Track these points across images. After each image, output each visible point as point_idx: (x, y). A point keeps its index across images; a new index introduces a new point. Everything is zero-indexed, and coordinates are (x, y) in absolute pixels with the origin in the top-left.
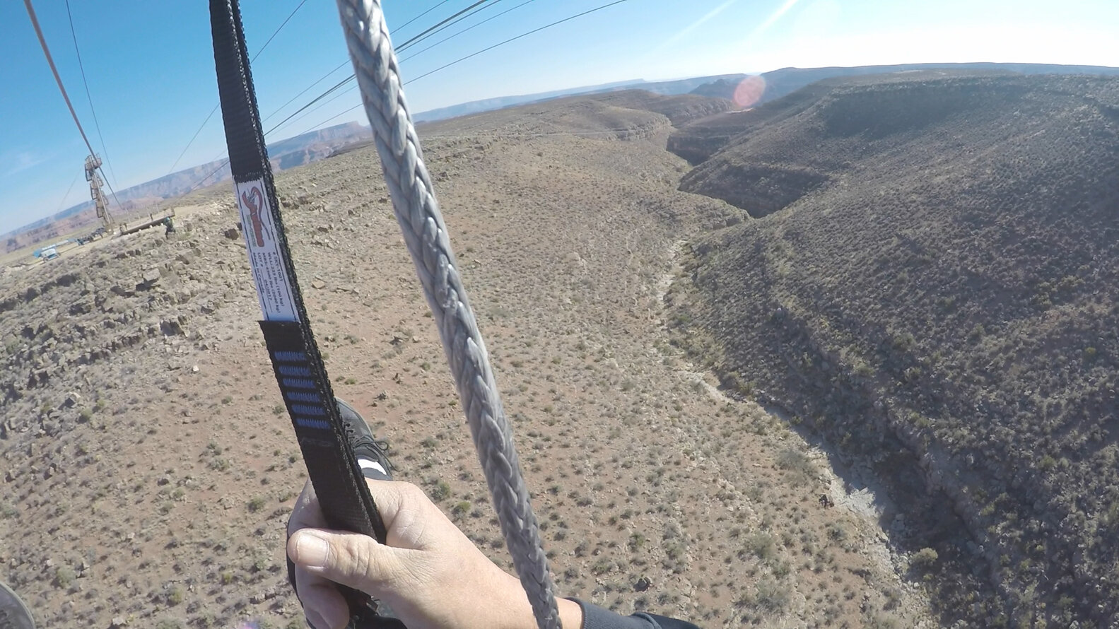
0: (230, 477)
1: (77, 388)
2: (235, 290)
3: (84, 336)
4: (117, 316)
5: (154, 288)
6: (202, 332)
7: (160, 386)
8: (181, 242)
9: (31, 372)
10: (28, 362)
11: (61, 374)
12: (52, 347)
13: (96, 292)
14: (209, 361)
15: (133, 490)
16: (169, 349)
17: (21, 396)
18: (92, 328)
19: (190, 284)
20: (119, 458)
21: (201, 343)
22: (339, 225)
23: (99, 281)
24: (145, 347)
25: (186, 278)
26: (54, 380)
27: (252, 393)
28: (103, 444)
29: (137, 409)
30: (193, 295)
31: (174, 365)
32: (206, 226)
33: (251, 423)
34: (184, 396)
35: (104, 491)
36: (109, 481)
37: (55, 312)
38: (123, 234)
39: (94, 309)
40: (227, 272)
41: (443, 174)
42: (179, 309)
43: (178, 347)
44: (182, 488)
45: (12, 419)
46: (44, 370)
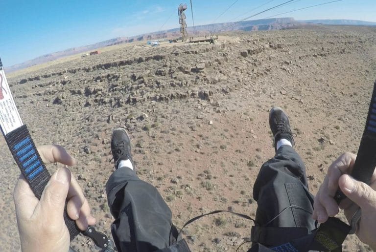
0: (211, 196)
1: (148, 111)
2: (241, 84)
3: (159, 87)
4: (178, 82)
5: (200, 72)
6: (220, 103)
7: (190, 125)
8: (219, 52)
9: (129, 97)
10: (129, 91)
11: (143, 102)
12: (142, 88)
13: (170, 67)
14: (219, 120)
15: (156, 178)
16: (200, 107)
17: (122, 106)
18: (164, 84)
19: (219, 75)
20: (156, 157)
21: (217, 109)
22: (294, 63)
23: (173, 62)
24: (187, 102)
25: (218, 71)
26: (138, 104)
27: (239, 148)
28: (151, 146)
29: (174, 134)
30: (219, 81)
31: (200, 116)
32: (232, 47)
33: (233, 166)
34: (201, 136)
35: (142, 172)
36: (146, 167)
37: (148, 71)
38: (191, 42)
39: (167, 75)
40: (239, 73)
41: (344, 50)
42: (211, 87)
43: (205, 107)
44: (183, 190)
45: (115, 115)
46: (135, 97)
